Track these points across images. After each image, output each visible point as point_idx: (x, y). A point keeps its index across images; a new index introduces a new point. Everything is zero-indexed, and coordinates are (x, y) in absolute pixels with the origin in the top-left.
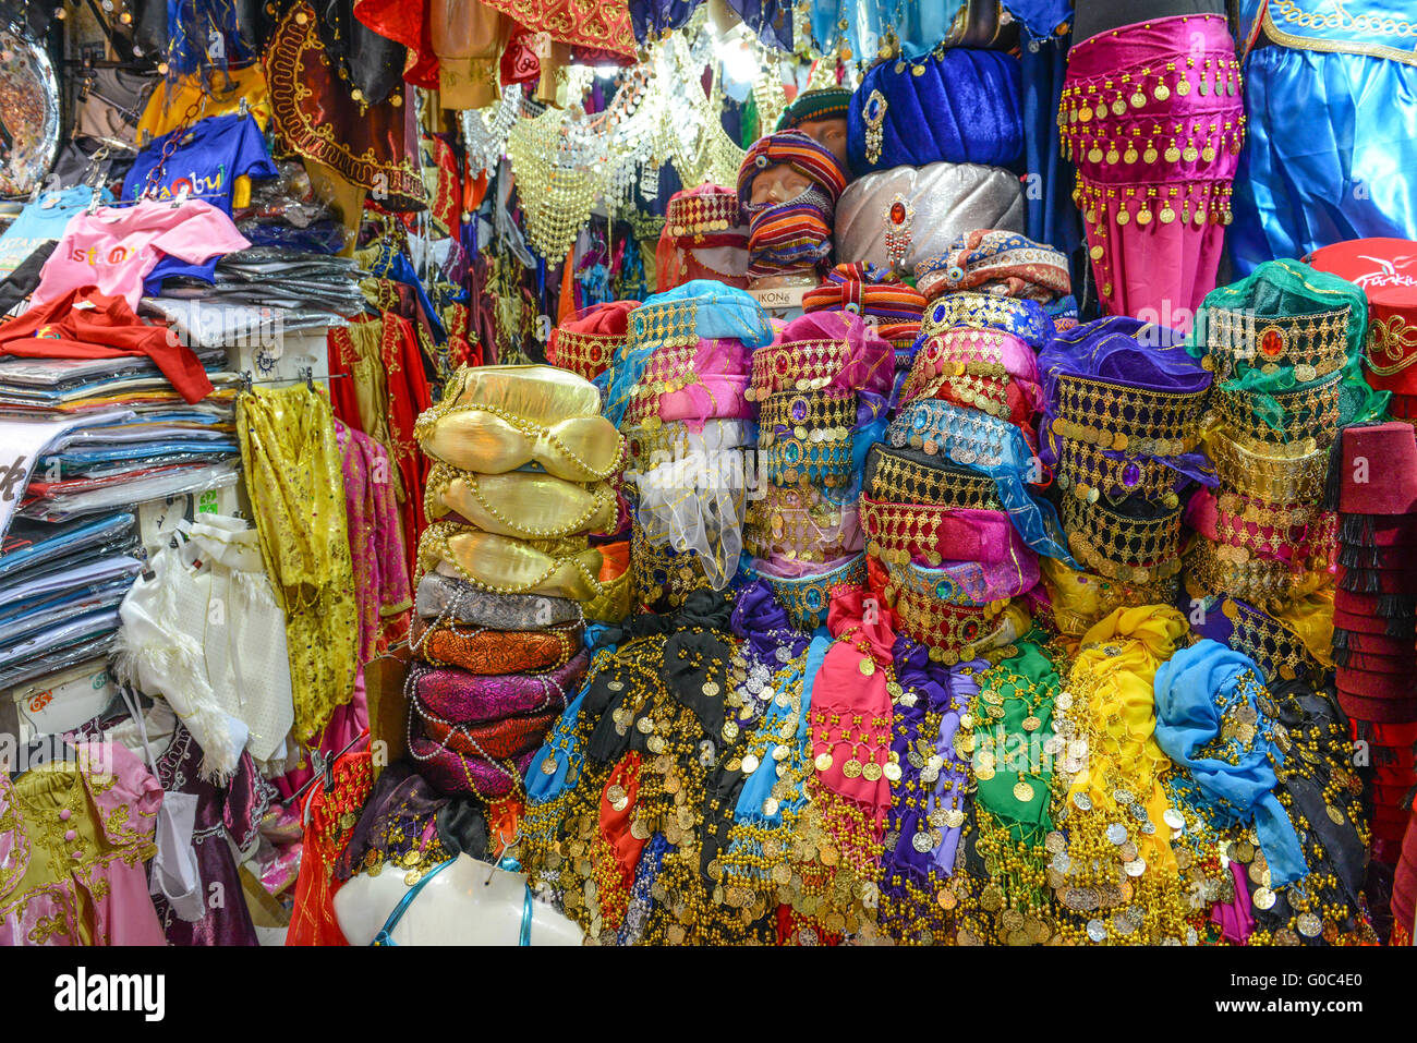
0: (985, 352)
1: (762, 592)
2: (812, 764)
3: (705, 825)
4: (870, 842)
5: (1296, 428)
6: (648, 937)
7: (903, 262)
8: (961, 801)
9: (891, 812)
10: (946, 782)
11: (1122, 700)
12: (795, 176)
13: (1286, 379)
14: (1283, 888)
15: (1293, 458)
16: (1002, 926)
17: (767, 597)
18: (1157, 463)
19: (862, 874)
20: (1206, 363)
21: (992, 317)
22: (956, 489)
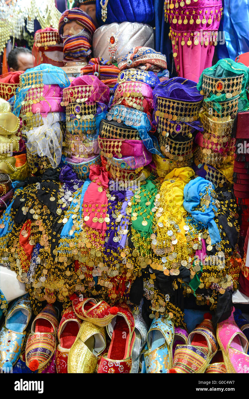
0: (136, 89)
1: (68, 168)
2: (83, 219)
3: (52, 240)
4: (100, 240)
5: (225, 113)
6: (37, 273)
7: (114, 57)
8: (127, 227)
9: (107, 231)
10: (123, 222)
11: (174, 195)
12: (78, 26)
13: (223, 98)
14: (215, 245)
15: (224, 122)
16: (138, 261)
17: (70, 170)
18: (186, 124)
19: (98, 250)
20: (202, 93)
21: (139, 77)
22: (127, 134)
